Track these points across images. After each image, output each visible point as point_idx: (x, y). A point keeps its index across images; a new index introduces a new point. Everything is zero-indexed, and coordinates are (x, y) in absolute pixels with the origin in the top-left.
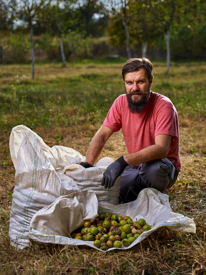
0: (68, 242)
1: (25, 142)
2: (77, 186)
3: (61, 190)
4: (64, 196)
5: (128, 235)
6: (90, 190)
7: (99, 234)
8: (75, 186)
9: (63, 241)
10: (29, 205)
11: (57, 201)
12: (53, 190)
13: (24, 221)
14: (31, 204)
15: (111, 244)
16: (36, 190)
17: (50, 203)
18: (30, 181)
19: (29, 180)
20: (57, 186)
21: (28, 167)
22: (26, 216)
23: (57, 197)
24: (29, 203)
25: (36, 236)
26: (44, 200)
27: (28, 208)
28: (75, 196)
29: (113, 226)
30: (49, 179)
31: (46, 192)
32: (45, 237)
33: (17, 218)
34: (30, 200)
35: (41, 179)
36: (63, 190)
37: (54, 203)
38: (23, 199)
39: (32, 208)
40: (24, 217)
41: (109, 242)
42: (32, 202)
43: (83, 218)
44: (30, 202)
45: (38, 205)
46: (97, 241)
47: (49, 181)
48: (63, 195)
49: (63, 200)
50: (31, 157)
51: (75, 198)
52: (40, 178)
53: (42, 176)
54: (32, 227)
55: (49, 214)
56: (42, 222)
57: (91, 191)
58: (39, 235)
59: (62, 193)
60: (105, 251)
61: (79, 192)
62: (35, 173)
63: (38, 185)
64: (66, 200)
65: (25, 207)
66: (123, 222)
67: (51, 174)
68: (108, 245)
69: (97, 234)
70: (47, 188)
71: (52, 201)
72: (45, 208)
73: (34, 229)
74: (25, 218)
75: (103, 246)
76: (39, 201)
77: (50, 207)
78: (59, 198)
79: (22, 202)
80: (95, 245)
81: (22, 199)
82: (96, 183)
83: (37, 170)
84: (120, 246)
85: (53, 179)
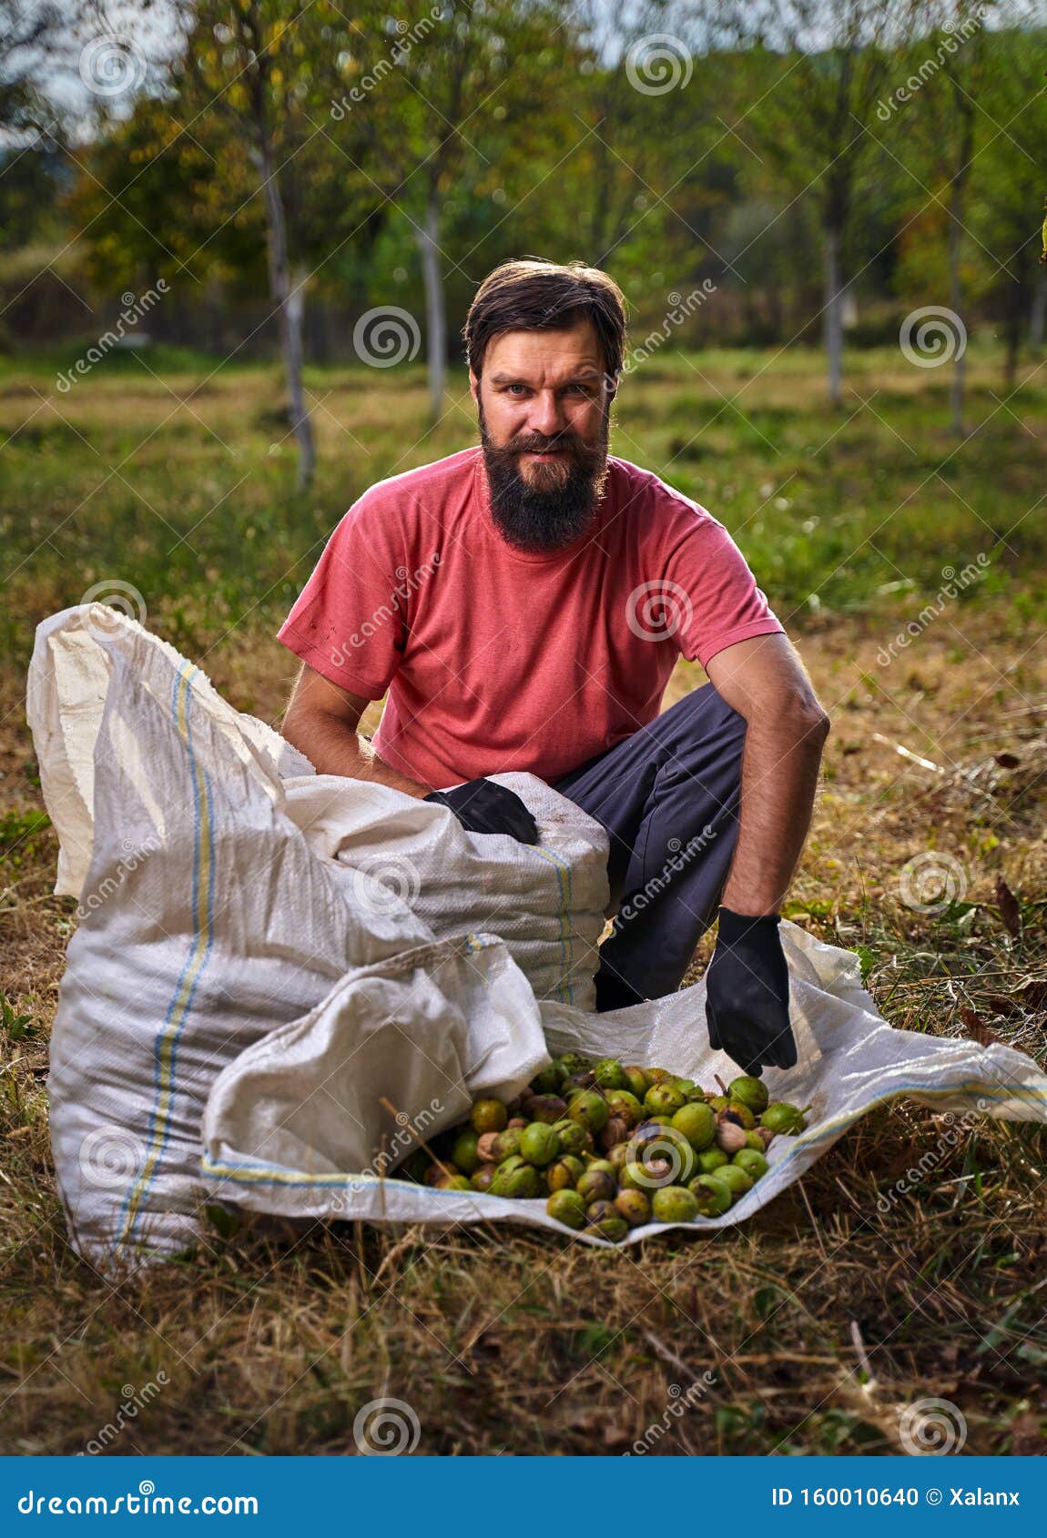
0: (422, 1209)
2: (413, 917)
3: (347, 939)
4: (366, 969)
5: (707, 1160)
6: (481, 937)
7: (569, 1161)
8: (406, 916)
9: (394, 1203)
10: (182, 1024)
11: (338, 997)
12: (308, 939)
13: (153, 1116)
14: (193, 1021)
15: (642, 1206)
16: (217, 946)
17: (303, 1010)
18: (183, 897)
19: (176, 895)
20: (327, 917)
21: (170, 823)
22: (160, 1087)
23: (330, 975)
24: (178, 1016)
25: (249, 1185)
26: (264, 996)
27: (177, 1041)
28: (419, 967)
29: (618, 1115)
30: (280, 884)
31: (270, 952)
32: (295, 1185)
33: (110, 1100)
34: (184, 997)
35: (242, 883)
36: (361, 936)
37: (322, 1006)
38: (148, 1000)
39: (197, 1041)
40: (146, 1095)
41: (626, 1197)
42: (197, 1010)
43: (468, 1078)
44: (188, 1008)
45: (233, 1024)
46: (562, 1196)
47: (281, 895)
48: (362, 964)
49: (371, 986)
50: (177, 776)
51: (422, 977)
52: (232, 883)
53: (242, 869)
54: (222, 1136)
55: (306, 1065)
56: (267, 1115)
57: (488, 939)
58: (263, 1180)
59: (354, 955)
60: (616, 1242)
61: (435, 947)
62: (204, 852)
63: (228, 913)
64: (381, 986)
65: (160, 1039)
66: (665, 1095)
67: (290, 857)
68: (627, 1211)
69: (556, 1161)
70: (276, 933)
71: (307, 998)
72: (278, 1037)
73: (236, 1147)
74: (157, 1101)
75: (603, 1217)
76: (240, 1001)
77: (306, 1032)
78: (342, 982)
79: (138, 1011)
80: (560, 1215)
81: (138, 995)
82: (503, 900)
83: (218, 837)
84: (689, 1214)
85: (303, 880)
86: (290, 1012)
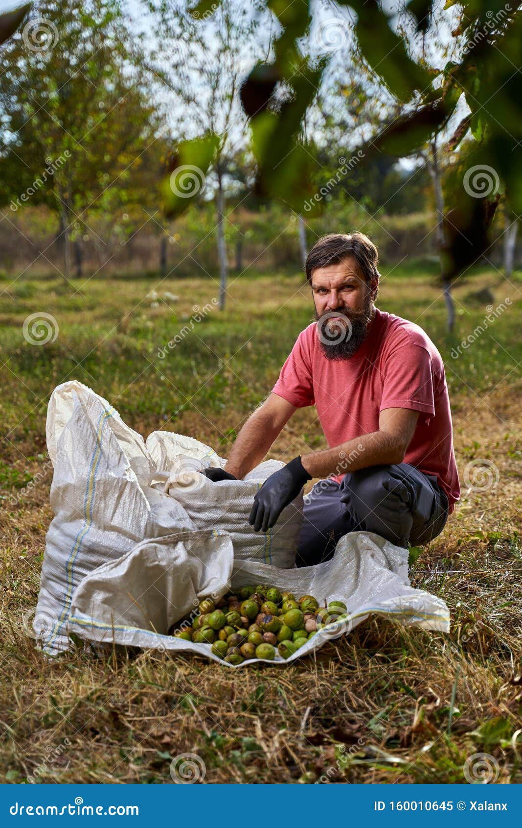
0: (152, 643)
1: (77, 419)
2: (189, 520)
3: (146, 526)
4: (152, 539)
5: (296, 635)
6: (219, 530)
7: (227, 629)
8: (185, 519)
9: (142, 639)
10: (76, 557)
11: (136, 551)
12: (128, 527)
13: (66, 595)
14: (81, 556)
15: (251, 651)
16: (93, 525)
17: (122, 554)
18: (80, 504)
19: (78, 502)
20: (139, 516)
21: (78, 473)
22: (69, 583)
23: (136, 540)
24: (75, 553)
25: (83, 626)
26: (107, 547)
27: (74, 564)
28: (181, 541)
29: (265, 613)
30: (122, 502)
31: (113, 529)
32: (101, 628)
33: (52, 587)
34: (77, 546)
35: (105, 499)
36: (153, 525)
37: (128, 554)
38: (65, 546)
39: (81, 565)
40: (64, 586)
41: (246, 647)
42: (82, 552)
43: (197, 592)
44: (79, 551)
45: (94, 558)
46: (219, 643)
47: (121, 506)
48: (152, 536)
49: (151, 547)
50: (86, 453)
51: (180, 545)
52: (101, 499)
53: (105, 494)
54: (75, 605)
55: (115, 578)
56: (99, 597)
57: (222, 533)
58: (89, 625)
59: (149, 533)
60: (234, 665)
61: (191, 533)
62: (91, 485)
63: (98, 512)
64: (156, 548)
65: (67, 563)
66: (290, 605)
67: (127, 490)
68: (244, 652)
69: (223, 628)
70: (116, 522)
71: (124, 550)
72: (107, 565)
73: (81, 610)
74: (67, 589)
75: (232, 653)
76: (97, 549)
77: (120, 563)
78: (140, 544)
79: (61, 550)
80: (214, 652)
81: (62, 544)
82: (235, 515)
83: (97, 480)
84: (271, 655)
85: (131, 500)
86: (115, 555)
